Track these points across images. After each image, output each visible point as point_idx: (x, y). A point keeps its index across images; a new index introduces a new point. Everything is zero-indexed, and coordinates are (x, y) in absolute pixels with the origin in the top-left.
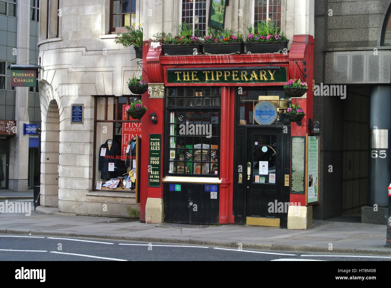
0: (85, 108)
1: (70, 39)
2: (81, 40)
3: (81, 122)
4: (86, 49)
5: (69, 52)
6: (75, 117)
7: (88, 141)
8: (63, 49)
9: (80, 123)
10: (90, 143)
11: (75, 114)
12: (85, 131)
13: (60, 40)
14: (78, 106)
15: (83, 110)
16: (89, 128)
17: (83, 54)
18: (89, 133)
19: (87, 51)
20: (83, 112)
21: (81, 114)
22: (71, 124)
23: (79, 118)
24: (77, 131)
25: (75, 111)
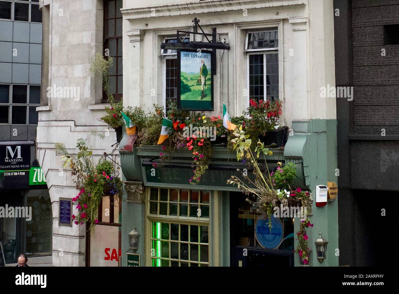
0: (74, 204)
1: (58, 109)
2: (70, 110)
3: (70, 223)
4: (75, 124)
5: (58, 127)
6: (63, 215)
7: (77, 251)
8: (51, 122)
9: (68, 225)
10: (79, 254)
11: (63, 212)
12: (73, 237)
13: (48, 110)
14: (66, 201)
15: (71, 207)
16: (78, 233)
17: (72, 130)
18: (78, 240)
19: (76, 126)
20: (71, 210)
21: (69, 212)
22: (59, 225)
23: (67, 217)
24: (65, 236)
25: (63, 208)
